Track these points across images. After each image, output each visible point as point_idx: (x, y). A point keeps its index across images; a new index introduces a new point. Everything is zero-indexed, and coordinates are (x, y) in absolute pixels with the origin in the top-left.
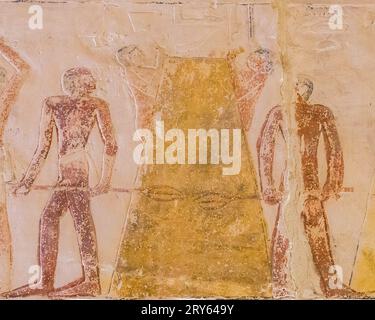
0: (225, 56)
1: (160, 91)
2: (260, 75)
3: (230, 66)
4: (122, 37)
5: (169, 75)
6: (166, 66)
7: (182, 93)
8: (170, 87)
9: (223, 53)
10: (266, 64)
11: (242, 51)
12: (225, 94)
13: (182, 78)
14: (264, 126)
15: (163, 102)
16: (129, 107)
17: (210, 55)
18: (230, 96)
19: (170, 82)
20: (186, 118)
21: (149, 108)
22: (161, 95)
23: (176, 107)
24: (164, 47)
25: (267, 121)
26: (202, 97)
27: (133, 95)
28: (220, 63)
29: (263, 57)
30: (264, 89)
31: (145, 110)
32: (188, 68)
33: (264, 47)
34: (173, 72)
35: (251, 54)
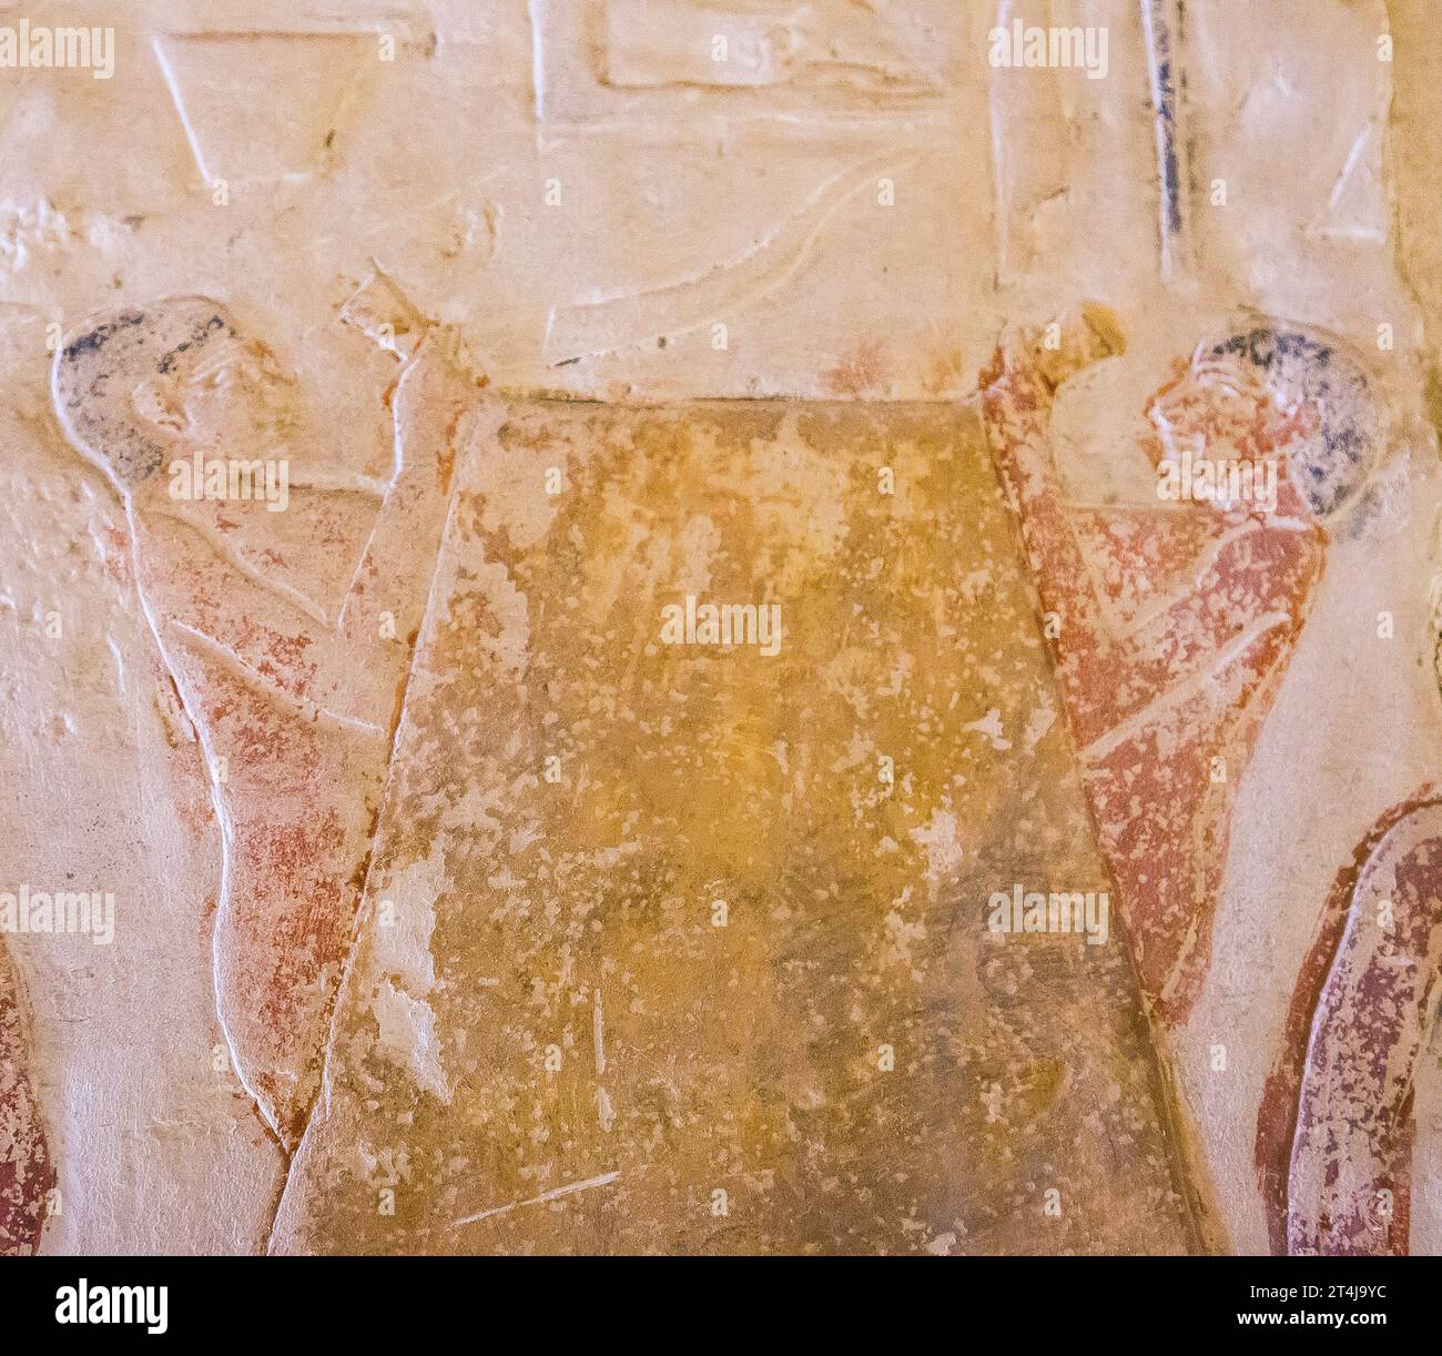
0: (964, 388)
1: (424, 682)
2: (1265, 541)
3: (1005, 470)
4: (103, 233)
5: (499, 549)
6: (468, 473)
7: (605, 699)
8: (511, 648)
9: (948, 366)
10: (1307, 450)
11: (1108, 342)
12: (977, 700)
13: (609, 571)
14: (1315, 975)
15: (449, 781)
16: (158, 822)
17: (841, 379)
18: (1016, 725)
19: (510, 602)
20: (651, 918)
21: (334, 833)
22: (430, 723)
23: (561, 817)
24: (455, 311)
25: (1334, 933)
26: (784, 727)
27: (193, 717)
28: (927, 440)
29: (1283, 389)
30: (1303, 664)
31: (293, 850)
32: (656, 489)
33: (1284, 314)
34: (532, 524)
35: (1181, 368)
